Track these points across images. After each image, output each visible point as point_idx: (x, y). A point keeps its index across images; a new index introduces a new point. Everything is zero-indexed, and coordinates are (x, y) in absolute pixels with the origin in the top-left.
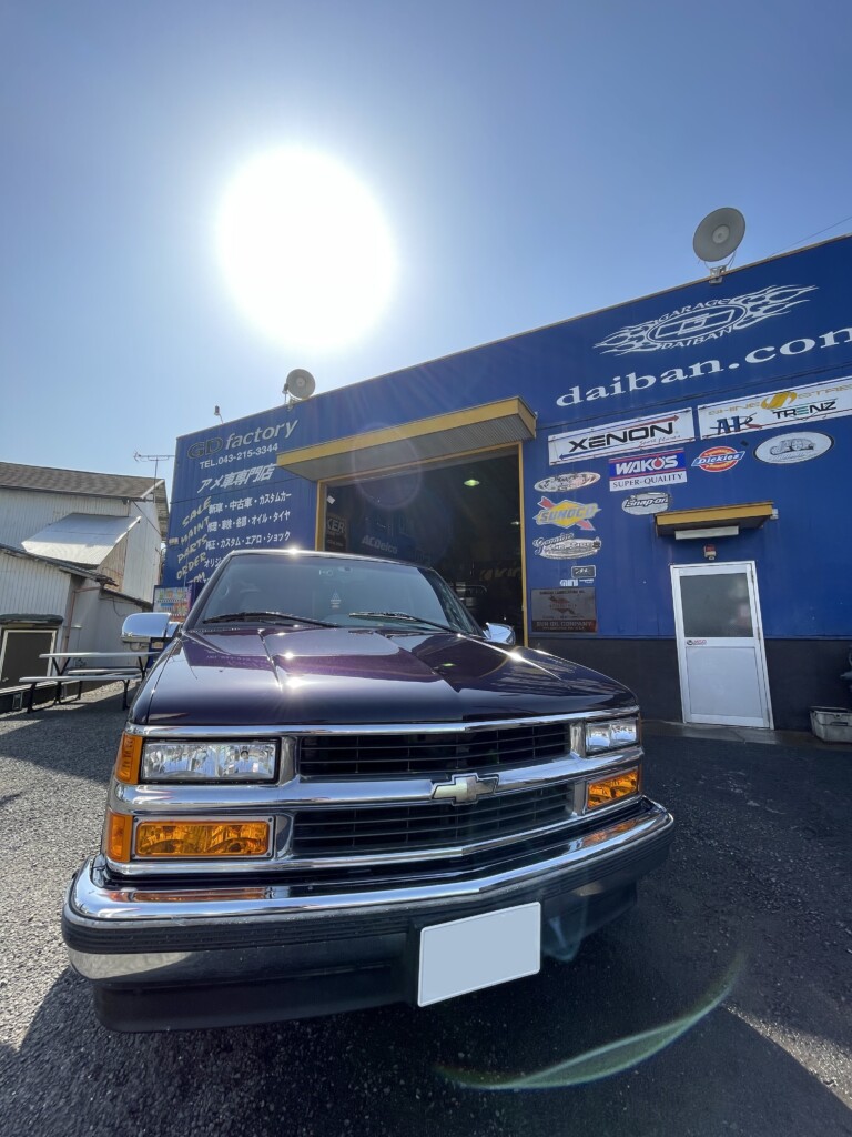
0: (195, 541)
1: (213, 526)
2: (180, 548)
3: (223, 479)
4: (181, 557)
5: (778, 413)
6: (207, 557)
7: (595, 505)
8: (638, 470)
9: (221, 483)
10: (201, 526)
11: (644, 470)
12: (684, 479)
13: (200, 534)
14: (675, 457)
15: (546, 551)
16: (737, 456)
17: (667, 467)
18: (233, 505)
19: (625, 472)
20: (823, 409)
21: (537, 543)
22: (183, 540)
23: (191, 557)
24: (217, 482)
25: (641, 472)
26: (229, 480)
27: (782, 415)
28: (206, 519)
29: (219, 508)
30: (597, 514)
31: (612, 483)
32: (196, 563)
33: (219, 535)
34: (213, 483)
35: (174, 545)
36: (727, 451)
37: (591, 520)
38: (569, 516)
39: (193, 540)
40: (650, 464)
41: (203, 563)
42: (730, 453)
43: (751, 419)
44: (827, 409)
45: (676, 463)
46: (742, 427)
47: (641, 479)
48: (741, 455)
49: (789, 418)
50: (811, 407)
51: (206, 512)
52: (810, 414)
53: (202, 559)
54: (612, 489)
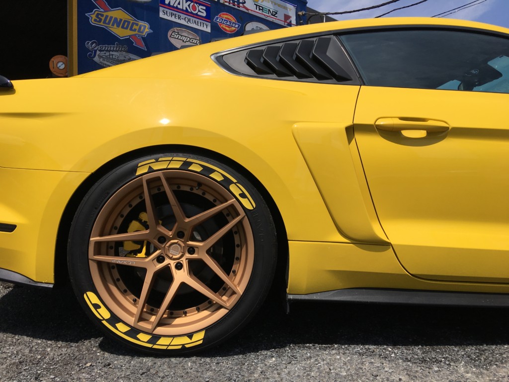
5: (257, 5)
7: (147, 25)
8: (180, 7)
11: (184, 9)
12: (209, 30)
14: (204, 8)
15: (100, 57)
16: (237, 26)
17: (199, 13)
19: (172, 4)
20: (272, 15)
21: (90, 45)
25: (183, 10)
27: (258, 9)
30: (149, 34)
31: (161, 9)
36: (233, 19)
37: (143, 39)
38: (123, 27)
40: (189, 6)
42: (234, 21)
43: (245, 3)
44: (274, 15)
45: (204, 14)
46: (241, 5)
47: (183, 16)
48: (239, 25)
49: (261, 12)
50: (269, 10)
52: (268, 15)
54: (161, 15)
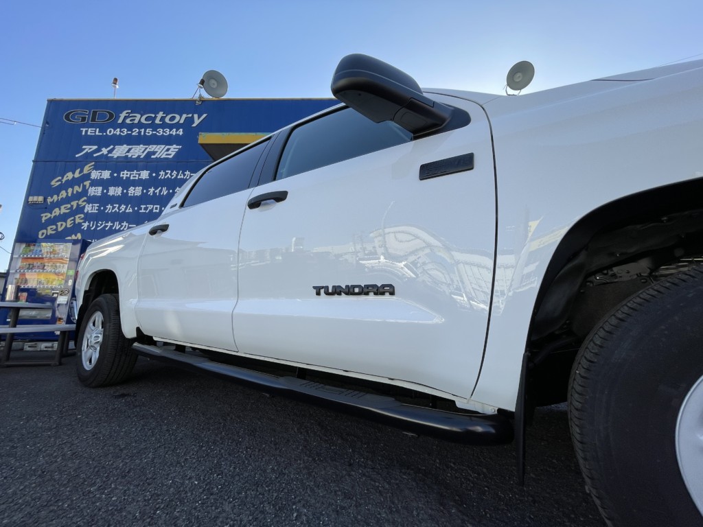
0: (69, 203)
1: (96, 191)
2: (47, 208)
3: (113, 149)
4: (45, 216)
6: (85, 220)
9: (110, 152)
10: (77, 189)
13: (77, 196)
18: (125, 174)
22: (49, 200)
23: (64, 218)
24: (105, 151)
26: (120, 151)
28: (87, 183)
29: (106, 174)
32: (69, 223)
33: (104, 200)
34: (98, 150)
35: (35, 204)
39: (67, 200)
41: (80, 224)
51: (87, 177)
53: (78, 221)
